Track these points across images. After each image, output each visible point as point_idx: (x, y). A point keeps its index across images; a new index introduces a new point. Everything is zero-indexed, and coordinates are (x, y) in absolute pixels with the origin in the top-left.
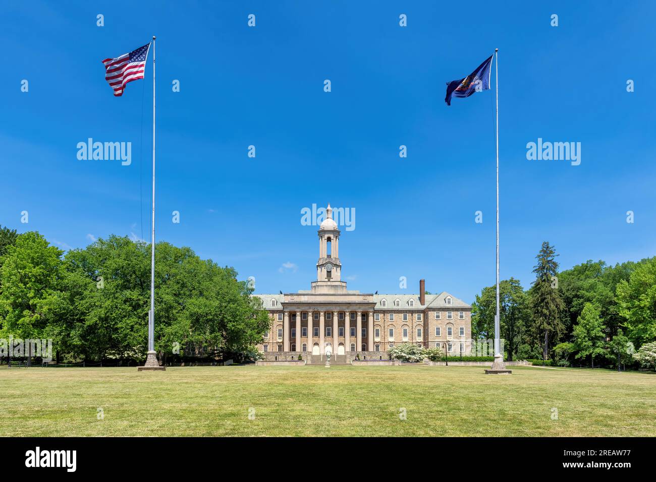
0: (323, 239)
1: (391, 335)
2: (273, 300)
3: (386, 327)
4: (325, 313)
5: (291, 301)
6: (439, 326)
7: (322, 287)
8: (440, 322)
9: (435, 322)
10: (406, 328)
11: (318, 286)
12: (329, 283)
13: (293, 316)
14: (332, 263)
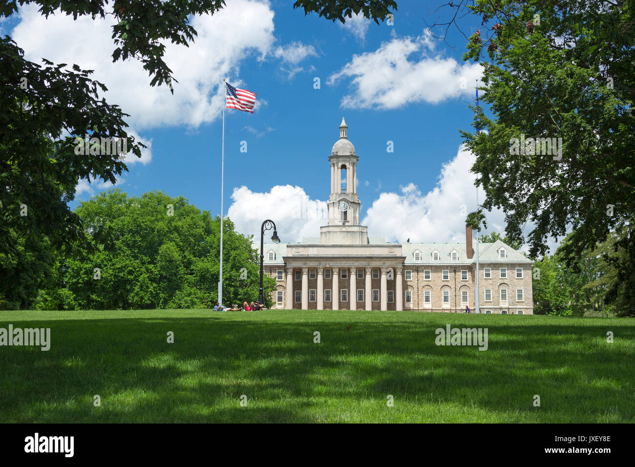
0: (336, 167)
1: (427, 299)
2: (271, 252)
3: (420, 288)
4: (339, 270)
5: (297, 255)
6: (490, 288)
7: (335, 234)
8: (490, 282)
9: (484, 283)
10: (447, 289)
11: (329, 232)
12: (344, 229)
13: (297, 273)
14: (348, 201)
